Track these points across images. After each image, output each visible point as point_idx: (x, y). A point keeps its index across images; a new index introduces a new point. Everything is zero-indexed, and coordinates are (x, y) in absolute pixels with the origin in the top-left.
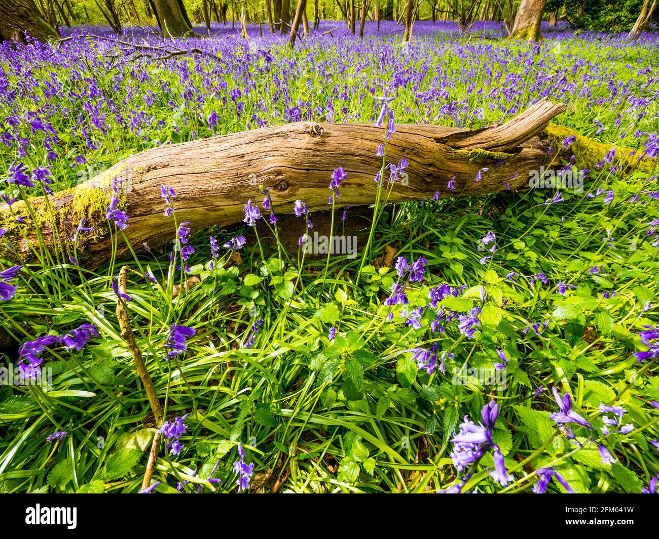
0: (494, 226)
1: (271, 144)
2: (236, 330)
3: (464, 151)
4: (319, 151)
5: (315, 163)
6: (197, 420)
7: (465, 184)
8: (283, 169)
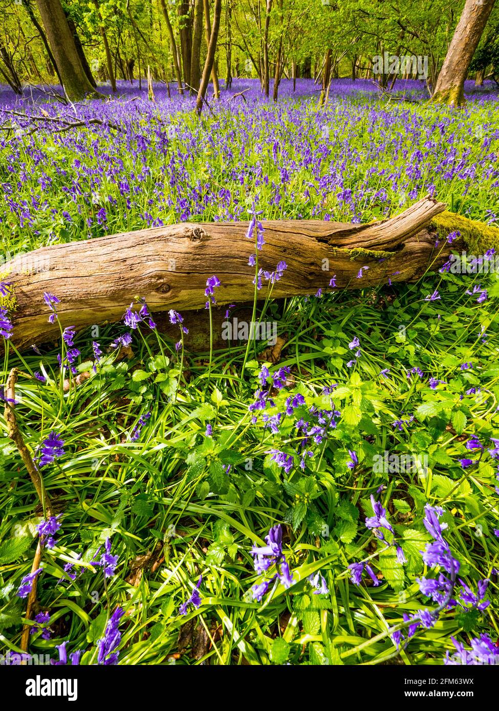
0: (381, 317)
1: (152, 248)
2: (126, 422)
3: (345, 249)
4: (199, 255)
5: (195, 266)
6: (82, 509)
7: (348, 280)
8: (164, 273)
